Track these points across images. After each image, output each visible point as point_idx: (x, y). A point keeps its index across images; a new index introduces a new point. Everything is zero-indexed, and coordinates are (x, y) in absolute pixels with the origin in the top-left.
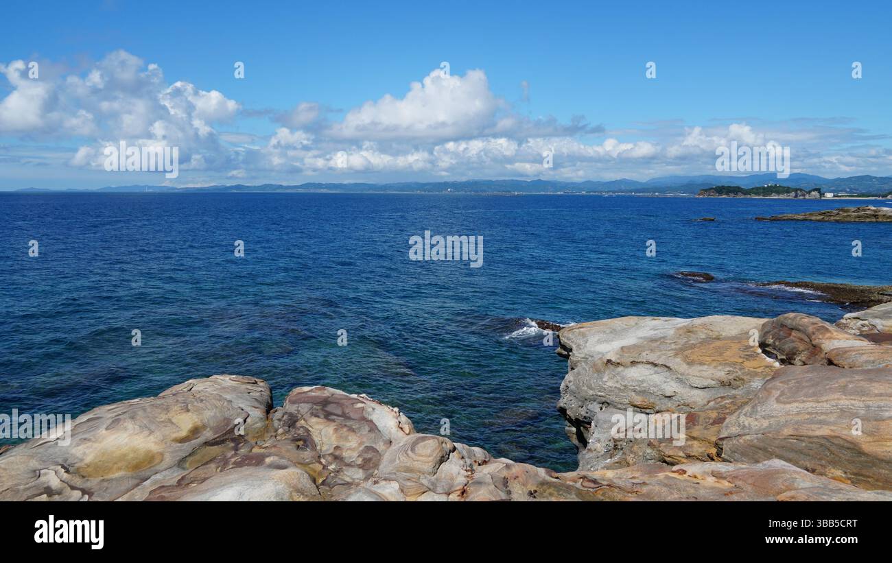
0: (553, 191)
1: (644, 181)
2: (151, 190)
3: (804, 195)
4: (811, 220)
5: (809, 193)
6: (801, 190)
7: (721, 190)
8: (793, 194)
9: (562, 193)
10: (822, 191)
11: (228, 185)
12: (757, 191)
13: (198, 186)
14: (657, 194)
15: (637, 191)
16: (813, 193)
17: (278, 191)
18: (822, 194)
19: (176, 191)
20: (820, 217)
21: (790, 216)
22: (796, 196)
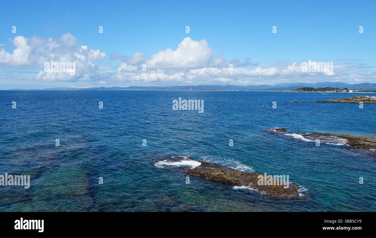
0: (234, 90)
1: (273, 85)
2: (65, 89)
3: (340, 91)
4: (340, 102)
5: (342, 90)
6: (339, 89)
7: (305, 89)
8: (335, 91)
9: (238, 90)
10: (348, 89)
11: (98, 87)
12: (320, 89)
13: (86, 88)
14: (278, 91)
15: (270, 89)
16: (344, 90)
17: (119, 90)
18: (348, 91)
19: (76, 90)
20: (344, 101)
21: (332, 100)
22: (337, 92)
